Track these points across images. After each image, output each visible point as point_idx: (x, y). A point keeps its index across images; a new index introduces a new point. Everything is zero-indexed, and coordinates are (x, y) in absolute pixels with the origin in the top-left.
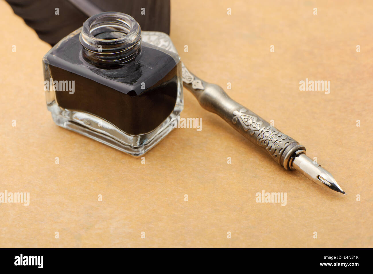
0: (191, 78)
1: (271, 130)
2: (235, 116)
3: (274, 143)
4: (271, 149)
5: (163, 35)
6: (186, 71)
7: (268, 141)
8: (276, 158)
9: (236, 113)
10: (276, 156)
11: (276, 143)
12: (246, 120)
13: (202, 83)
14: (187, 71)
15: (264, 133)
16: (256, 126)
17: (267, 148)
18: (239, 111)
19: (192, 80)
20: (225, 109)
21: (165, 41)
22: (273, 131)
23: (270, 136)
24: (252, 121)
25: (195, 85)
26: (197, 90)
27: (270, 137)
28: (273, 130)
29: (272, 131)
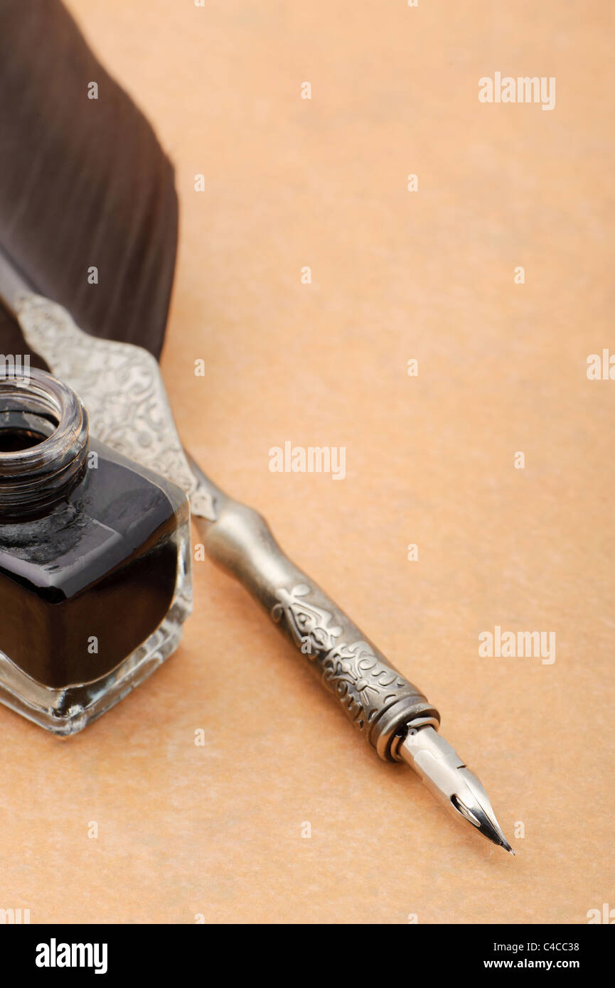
0: (190, 485)
1: (357, 655)
2: (279, 602)
3: (358, 691)
4: (351, 705)
5: (142, 355)
6: (181, 463)
7: (348, 683)
8: (361, 730)
9: (282, 593)
10: (362, 723)
11: (364, 691)
12: (303, 618)
13: (214, 501)
14: (184, 461)
15: (341, 662)
16: (323, 638)
17: (342, 700)
18: (289, 591)
19: (193, 488)
20: (258, 579)
21: (145, 374)
22: (362, 659)
23: (353, 670)
24: (317, 623)
25: (196, 505)
26: (200, 517)
27: (353, 675)
28: (365, 655)
29: (360, 657)
